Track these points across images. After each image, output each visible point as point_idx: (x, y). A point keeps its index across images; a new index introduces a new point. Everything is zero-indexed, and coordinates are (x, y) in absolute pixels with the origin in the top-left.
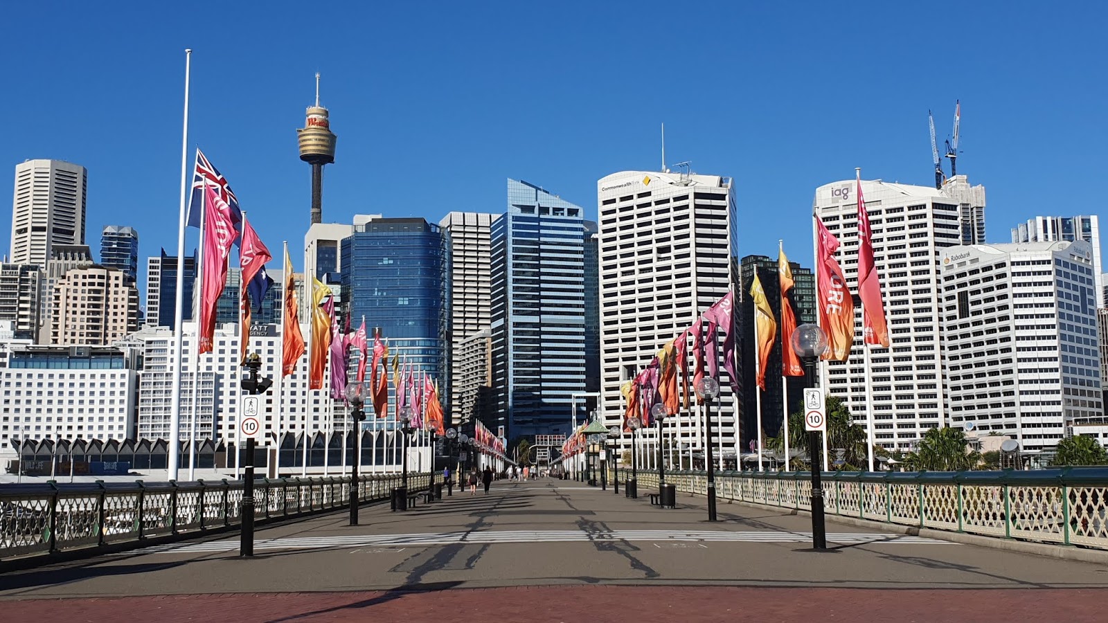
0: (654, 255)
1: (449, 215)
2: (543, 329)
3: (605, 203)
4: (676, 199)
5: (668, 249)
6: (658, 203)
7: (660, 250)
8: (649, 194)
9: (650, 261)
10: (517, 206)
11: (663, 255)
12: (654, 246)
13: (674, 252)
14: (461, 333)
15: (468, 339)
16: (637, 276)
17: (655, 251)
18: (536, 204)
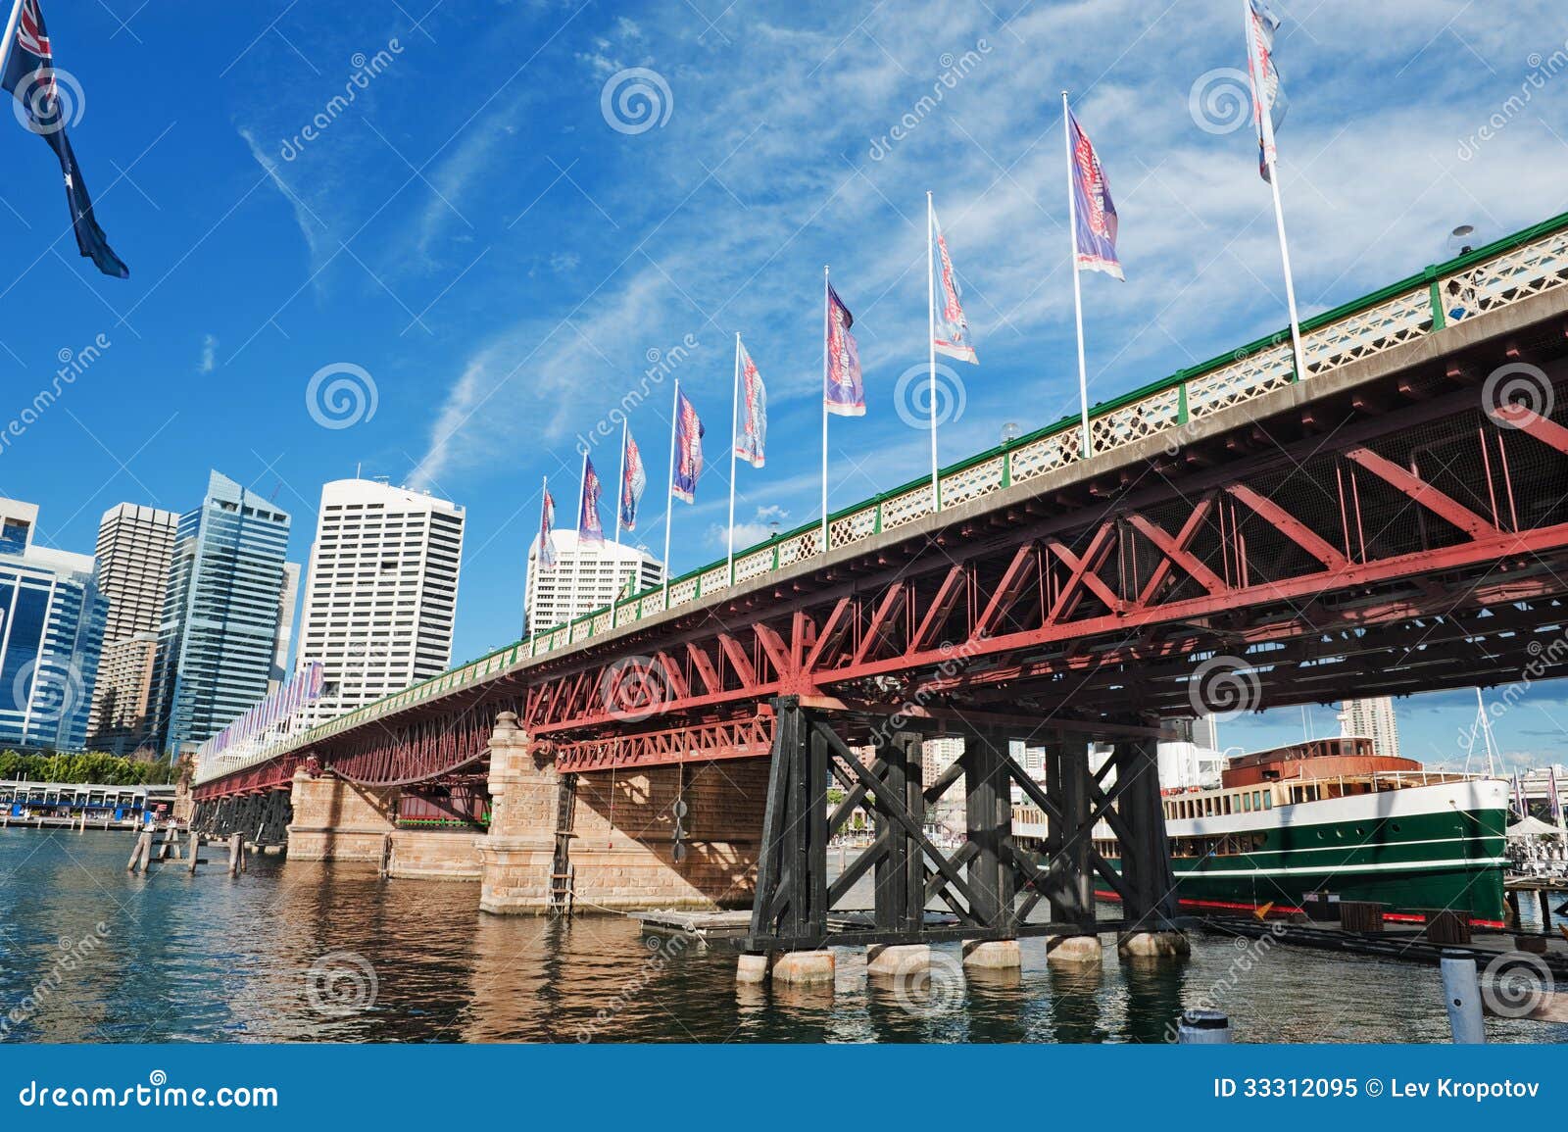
0: (377, 569)
1: (120, 506)
2: (227, 637)
3: (329, 508)
4: (411, 515)
5: (394, 565)
6: (390, 516)
7: (385, 565)
8: (382, 506)
9: (373, 574)
10: (218, 501)
11: (387, 571)
12: (379, 559)
13: (401, 568)
14: (112, 637)
15: (116, 644)
16: (355, 589)
17: (379, 565)
18: (240, 503)
